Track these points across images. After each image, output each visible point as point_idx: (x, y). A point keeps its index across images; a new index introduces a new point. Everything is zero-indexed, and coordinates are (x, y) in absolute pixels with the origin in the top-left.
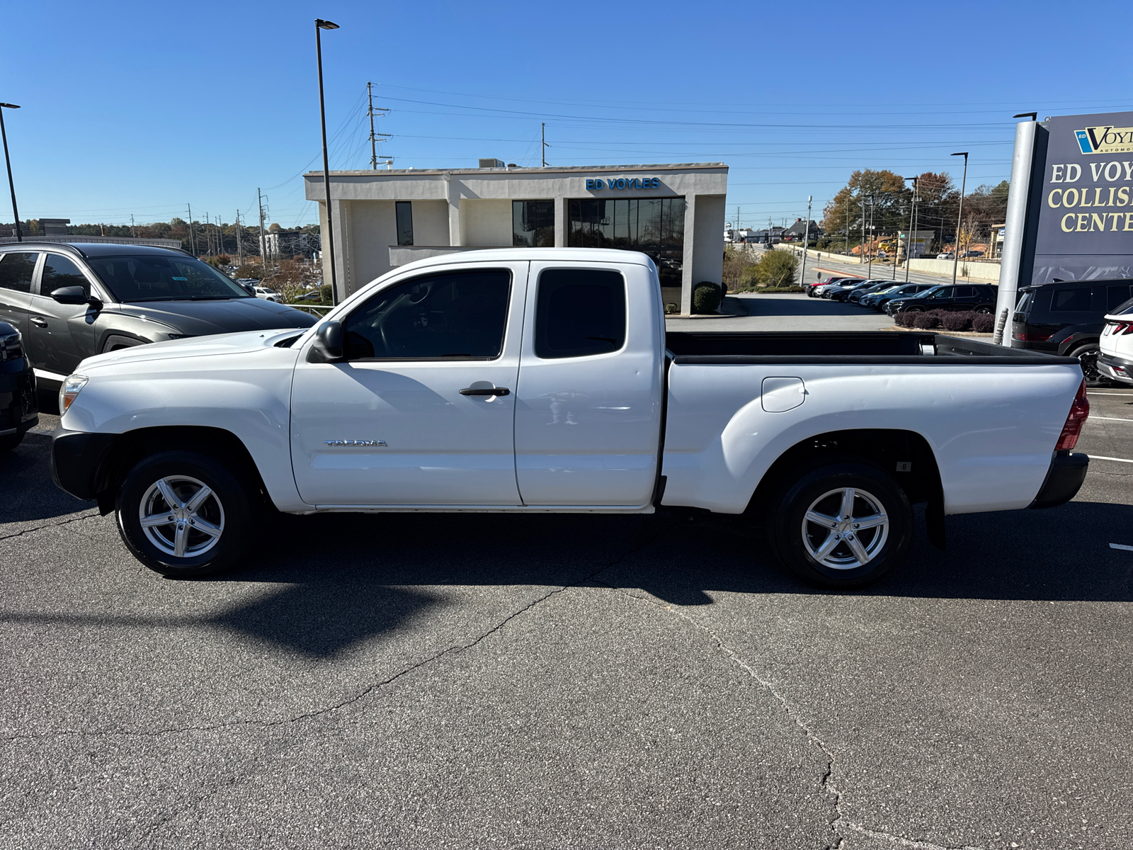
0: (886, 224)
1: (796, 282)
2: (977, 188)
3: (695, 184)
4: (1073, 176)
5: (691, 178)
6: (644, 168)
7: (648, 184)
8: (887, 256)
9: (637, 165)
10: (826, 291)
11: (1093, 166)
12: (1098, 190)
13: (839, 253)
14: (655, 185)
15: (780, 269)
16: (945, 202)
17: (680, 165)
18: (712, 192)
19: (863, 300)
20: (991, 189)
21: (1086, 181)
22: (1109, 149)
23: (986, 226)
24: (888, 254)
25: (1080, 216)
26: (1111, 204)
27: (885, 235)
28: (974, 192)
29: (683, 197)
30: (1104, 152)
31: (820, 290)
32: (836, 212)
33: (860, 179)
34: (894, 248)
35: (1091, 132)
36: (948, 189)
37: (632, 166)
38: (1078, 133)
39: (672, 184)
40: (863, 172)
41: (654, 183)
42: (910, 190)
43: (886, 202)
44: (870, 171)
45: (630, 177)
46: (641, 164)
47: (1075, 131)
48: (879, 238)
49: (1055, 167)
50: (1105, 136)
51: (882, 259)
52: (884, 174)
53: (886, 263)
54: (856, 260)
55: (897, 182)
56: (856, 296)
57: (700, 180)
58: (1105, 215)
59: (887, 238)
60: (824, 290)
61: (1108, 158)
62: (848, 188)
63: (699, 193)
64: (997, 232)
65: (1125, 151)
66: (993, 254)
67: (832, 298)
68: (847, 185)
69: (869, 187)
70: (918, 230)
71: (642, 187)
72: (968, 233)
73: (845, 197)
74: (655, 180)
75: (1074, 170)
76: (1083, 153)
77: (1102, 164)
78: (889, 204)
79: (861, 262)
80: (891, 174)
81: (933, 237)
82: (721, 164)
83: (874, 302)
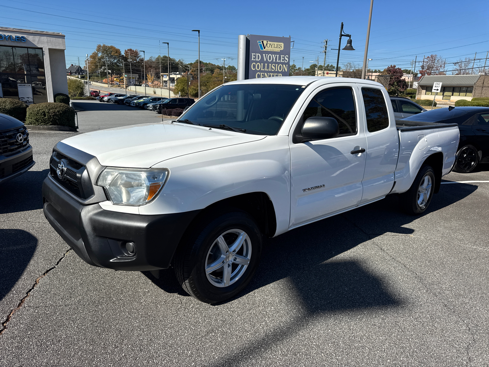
0: (116, 70)
1: (86, 95)
2: (150, 57)
3: (47, 42)
4: (258, 59)
5: (44, 39)
6: (14, 30)
7: (19, 39)
8: (119, 84)
9: (10, 28)
10: (109, 99)
11: (264, 55)
12: (266, 64)
13: (97, 82)
14: (24, 40)
15: (77, 88)
16: (139, 62)
17: (37, 31)
18: (58, 48)
19: (132, 104)
20: (155, 58)
21: (262, 61)
22: (268, 49)
23: (158, 74)
24: (120, 83)
25: (261, 73)
26: (270, 70)
27: (115, 75)
28: (149, 59)
29: (42, 49)
30: (267, 50)
31: (106, 99)
32: (92, 63)
33: (101, 48)
34: (122, 81)
35: (262, 42)
36: (139, 57)
37: (6, 28)
38: (259, 42)
39: (34, 41)
40: (102, 45)
41: (23, 39)
42: (124, 56)
43: (114, 60)
44: (105, 45)
45: (7, 34)
46: (12, 28)
47: (258, 41)
48: (113, 76)
49: (253, 54)
50: (267, 44)
51: (117, 86)
52: (112, 47)
53: (120, 87)
54: (106, 86)
55: (118, 51)
56: (128, 102)
57: (50, 41)
58: (268, 74)
59: (116, 76)
60: (108, 99)
61: (268, 52)
62: (96, 52)
63: (51, 47)
64: (163, 77)
65: (273, 51)
66: (163, 85)
67: (115, 103)
68: (96, 51)
69: (106, 53)
70: (132, 73)
71: (16, 41)
72: (152, 76)
73: (96, 56)
74: (22, 37)
75: (258, 56)
76: (261, 50)
77: (267, 55)
78: (115, 61)
79: (108, 87)
80: (115, 48)
81: (138, 77)
82: (61, 34)
83: (140, 104)
